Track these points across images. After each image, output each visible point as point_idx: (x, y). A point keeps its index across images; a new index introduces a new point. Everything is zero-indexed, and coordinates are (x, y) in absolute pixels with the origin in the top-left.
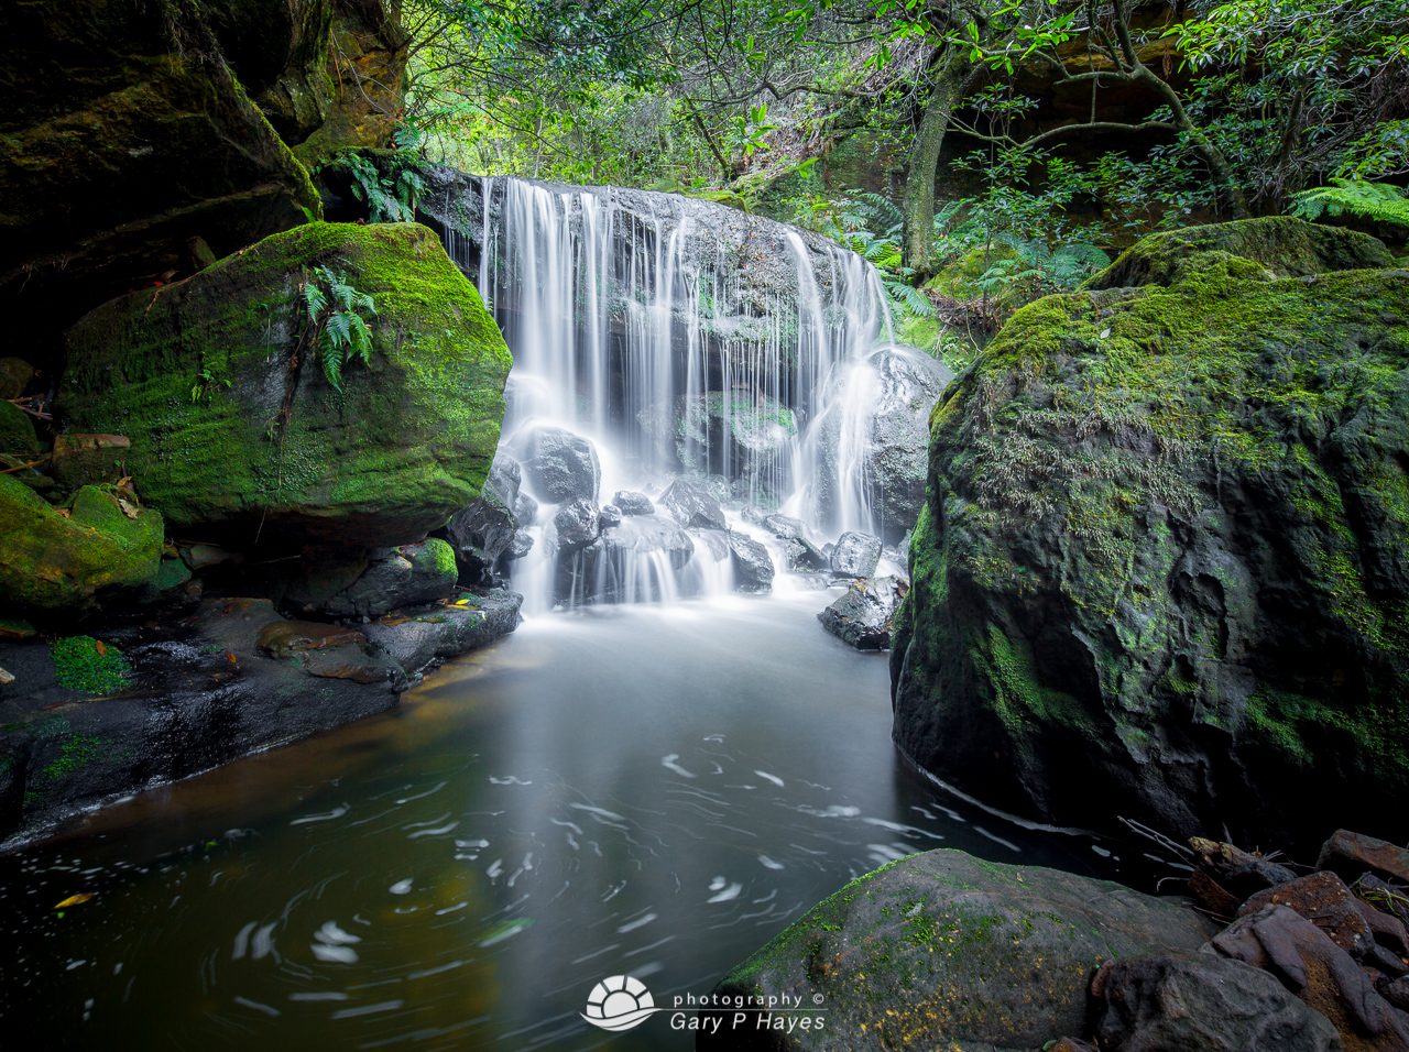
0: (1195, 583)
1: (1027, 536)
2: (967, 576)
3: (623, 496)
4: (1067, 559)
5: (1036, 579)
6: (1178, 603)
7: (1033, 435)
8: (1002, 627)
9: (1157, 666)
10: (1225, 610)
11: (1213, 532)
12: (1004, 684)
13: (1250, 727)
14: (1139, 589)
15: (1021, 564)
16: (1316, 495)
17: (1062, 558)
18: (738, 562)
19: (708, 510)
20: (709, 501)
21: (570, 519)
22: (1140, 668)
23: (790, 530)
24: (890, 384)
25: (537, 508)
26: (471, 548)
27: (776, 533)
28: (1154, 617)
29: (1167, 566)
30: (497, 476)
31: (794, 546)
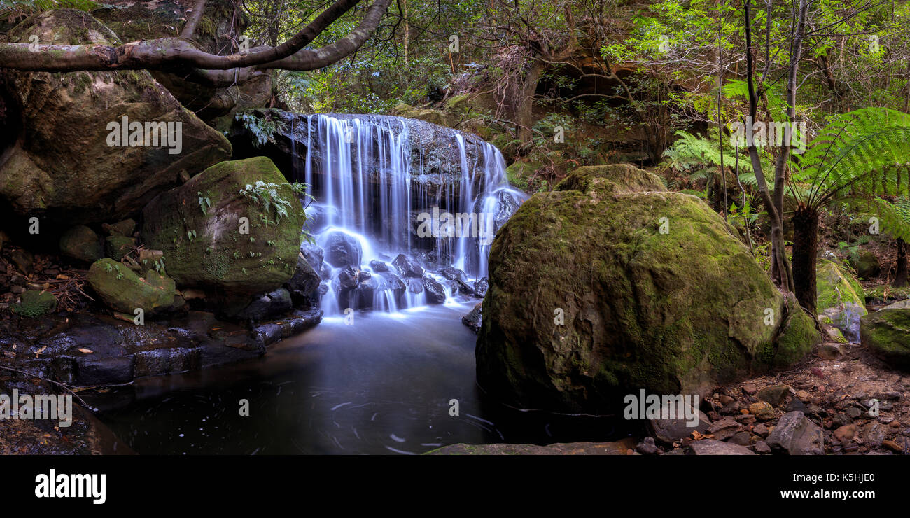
0: (583, 323)
1: (521, 306)
2: (498, 322)
3: (373, 263)
4: (536, 316)
5: (524, 324)
6: (577, 331)
7: (527, 260)
8: (511, 343)
9: (568, 355)
10: (593, 333)
11: (590, 302)
12: (510, 366)
13: (600, 375)
14: (562, 326)
15: (519, 318)
16: (624, 287)
17: (534, 315)
18: (428, 293)
19: (415, 268)
20: (415, 264)
21: (346, 276)
22: (561, 357)
23: (454, 277)
24: (503, 206)
25: (331, 270)
26: (298, 291)
27: (448, 278)
28: (567, 337)
29: (573, 317)
30: (312, 256)
31: (456, 284)
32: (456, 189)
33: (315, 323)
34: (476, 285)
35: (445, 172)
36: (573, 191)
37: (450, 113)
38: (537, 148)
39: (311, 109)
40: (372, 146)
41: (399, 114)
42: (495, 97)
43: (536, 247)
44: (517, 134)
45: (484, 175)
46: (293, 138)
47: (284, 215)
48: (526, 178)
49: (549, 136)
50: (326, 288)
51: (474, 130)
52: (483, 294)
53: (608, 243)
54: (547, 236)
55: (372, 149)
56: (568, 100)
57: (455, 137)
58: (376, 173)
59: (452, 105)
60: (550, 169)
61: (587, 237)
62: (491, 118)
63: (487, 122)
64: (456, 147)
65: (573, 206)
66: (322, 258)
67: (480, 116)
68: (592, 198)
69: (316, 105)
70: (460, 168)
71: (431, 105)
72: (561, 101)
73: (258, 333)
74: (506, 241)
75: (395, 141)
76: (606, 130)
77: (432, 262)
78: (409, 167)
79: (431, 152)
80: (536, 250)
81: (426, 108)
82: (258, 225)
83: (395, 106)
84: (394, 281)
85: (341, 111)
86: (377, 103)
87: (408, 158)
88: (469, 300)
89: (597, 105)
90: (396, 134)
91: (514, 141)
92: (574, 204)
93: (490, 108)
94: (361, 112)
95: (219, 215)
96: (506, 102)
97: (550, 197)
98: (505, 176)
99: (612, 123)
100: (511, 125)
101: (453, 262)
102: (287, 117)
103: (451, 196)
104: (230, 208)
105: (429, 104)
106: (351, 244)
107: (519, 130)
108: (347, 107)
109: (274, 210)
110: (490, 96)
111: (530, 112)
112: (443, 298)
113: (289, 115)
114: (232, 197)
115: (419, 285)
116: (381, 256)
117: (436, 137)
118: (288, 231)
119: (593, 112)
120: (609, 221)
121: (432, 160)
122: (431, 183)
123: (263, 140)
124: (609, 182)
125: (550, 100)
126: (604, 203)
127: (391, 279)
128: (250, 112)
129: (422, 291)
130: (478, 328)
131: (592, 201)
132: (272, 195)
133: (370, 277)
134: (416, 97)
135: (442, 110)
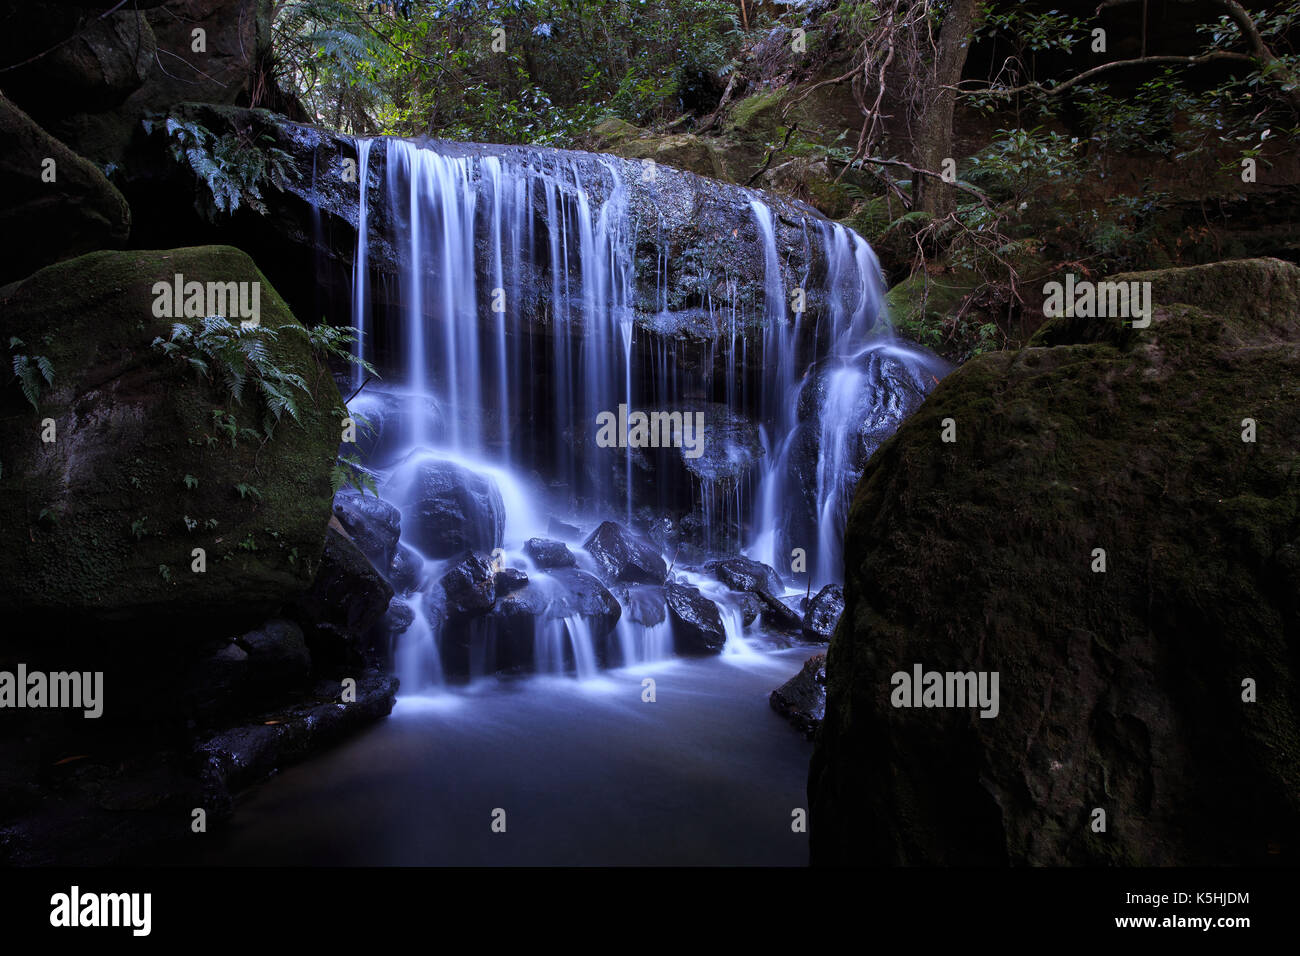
0: (1120, 726)
3: (535, 544)
6: (1100, 747)
7: (951, 535)
8: (906, 768)
10: (1150, 757)
11: (1142, 664)
14: (1056, 730)
18: (679, 626)
19: (645, 558)
20: (646, 547)
21: (462, 580)
22: (1052, 824)
23: (748, 582)
24: (880, 393)
25: (420, 566)
26: (328, 625)
27: (731, 585)
28: (1070, 764)
29: (1089, 704)
30: (369, 528)
31: (753, 602)
32: (753, 346)
33: (375, 710)
34: (808, 605)
35: (725, 304)
36: (1088, 346)
37: (738, 143)
38: (967, 235)
39: (370, 124)
40: (531, 234)
41: (603, 147)
42: (857, 92)
43: (978, 500)
44: (915, 195)
45: (826, 310)
46: (318, 200)
47: (285, 413)
48: (936, 318)
49: (1002, 200)
50: (408, 616)
51: (801, 190)
52: (827, 631)
53: (1202, 492)
54: (1011, 471)
55: (532, 241)
56: (1058, 87)
57: (749, 209)
58: (544, 307)
59: (741, 123)
60: (1006, 293)
61: (1135, 475)
62: (845, 155)
63: (835, 165)
64: (752, 237)
65: (1088, 388)
66: (396, 533)
67: (817, 150)
68: (1148, 365)
69: (383, 114)
70: (761, 295)
71: (688, 122)
72: (1037, 91)
73: (206, 756)
74: (893, 484)
75: (594, 220)
76: (1176, 164)
77: (690, 541)
78: (629, 291)
79: (688, 252)
80: (976, 509)
81: (674, 131)
82: (210, 440)
83: (593, 126)
84: (589, 594)
85: (449, 134)
86: (546, 117)
87: (627, 267)
88: (789, 646)
89: (1148, 92)
90: (596, 203)
91: (909, 217)
92: (1095, 381)
93: (843, 127)
94: (505, 140)
95: (83, 411)
96: (885, 107)
97: (1021, 364)
98: (883, 312)
99: (1195, 142)
100: (899, 171)
101: (745, 543)
102: (298, 138)
103: (739, 370)
104: (119, 391)
105: (682, 118)
106: (477, 496)
107: (921, 184)
108: (469, 123)
109: (256, 399)
110: (844, 91)
111: (949, 132)
112: (719, 638)
113: (304, 134)
114: (128, 358)
115: (655, 603)
116: (555, 526)
117: (699, 209)
118: (299, 458)
119: (1138, 117)
120: (1204, 430)
121: (689, 272)
122: (686, 333)
123: (227, 200)
124: (1203, 315)
125: (1003, 91)
126: (1190, 378)
127: (581, 590)
128: (189, 112)
129: (662, 620)
130: (815, 723)
131: (1148, 372)
132: (251, 356)
133: (525, 582)
134: (648, 100)
135: (717, 135)
